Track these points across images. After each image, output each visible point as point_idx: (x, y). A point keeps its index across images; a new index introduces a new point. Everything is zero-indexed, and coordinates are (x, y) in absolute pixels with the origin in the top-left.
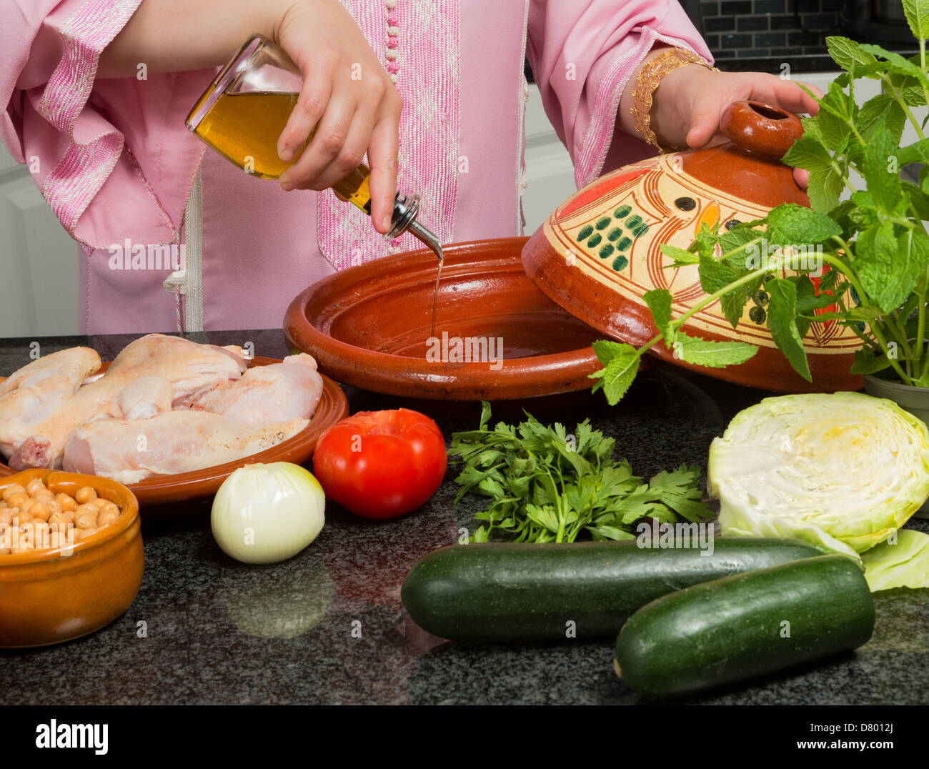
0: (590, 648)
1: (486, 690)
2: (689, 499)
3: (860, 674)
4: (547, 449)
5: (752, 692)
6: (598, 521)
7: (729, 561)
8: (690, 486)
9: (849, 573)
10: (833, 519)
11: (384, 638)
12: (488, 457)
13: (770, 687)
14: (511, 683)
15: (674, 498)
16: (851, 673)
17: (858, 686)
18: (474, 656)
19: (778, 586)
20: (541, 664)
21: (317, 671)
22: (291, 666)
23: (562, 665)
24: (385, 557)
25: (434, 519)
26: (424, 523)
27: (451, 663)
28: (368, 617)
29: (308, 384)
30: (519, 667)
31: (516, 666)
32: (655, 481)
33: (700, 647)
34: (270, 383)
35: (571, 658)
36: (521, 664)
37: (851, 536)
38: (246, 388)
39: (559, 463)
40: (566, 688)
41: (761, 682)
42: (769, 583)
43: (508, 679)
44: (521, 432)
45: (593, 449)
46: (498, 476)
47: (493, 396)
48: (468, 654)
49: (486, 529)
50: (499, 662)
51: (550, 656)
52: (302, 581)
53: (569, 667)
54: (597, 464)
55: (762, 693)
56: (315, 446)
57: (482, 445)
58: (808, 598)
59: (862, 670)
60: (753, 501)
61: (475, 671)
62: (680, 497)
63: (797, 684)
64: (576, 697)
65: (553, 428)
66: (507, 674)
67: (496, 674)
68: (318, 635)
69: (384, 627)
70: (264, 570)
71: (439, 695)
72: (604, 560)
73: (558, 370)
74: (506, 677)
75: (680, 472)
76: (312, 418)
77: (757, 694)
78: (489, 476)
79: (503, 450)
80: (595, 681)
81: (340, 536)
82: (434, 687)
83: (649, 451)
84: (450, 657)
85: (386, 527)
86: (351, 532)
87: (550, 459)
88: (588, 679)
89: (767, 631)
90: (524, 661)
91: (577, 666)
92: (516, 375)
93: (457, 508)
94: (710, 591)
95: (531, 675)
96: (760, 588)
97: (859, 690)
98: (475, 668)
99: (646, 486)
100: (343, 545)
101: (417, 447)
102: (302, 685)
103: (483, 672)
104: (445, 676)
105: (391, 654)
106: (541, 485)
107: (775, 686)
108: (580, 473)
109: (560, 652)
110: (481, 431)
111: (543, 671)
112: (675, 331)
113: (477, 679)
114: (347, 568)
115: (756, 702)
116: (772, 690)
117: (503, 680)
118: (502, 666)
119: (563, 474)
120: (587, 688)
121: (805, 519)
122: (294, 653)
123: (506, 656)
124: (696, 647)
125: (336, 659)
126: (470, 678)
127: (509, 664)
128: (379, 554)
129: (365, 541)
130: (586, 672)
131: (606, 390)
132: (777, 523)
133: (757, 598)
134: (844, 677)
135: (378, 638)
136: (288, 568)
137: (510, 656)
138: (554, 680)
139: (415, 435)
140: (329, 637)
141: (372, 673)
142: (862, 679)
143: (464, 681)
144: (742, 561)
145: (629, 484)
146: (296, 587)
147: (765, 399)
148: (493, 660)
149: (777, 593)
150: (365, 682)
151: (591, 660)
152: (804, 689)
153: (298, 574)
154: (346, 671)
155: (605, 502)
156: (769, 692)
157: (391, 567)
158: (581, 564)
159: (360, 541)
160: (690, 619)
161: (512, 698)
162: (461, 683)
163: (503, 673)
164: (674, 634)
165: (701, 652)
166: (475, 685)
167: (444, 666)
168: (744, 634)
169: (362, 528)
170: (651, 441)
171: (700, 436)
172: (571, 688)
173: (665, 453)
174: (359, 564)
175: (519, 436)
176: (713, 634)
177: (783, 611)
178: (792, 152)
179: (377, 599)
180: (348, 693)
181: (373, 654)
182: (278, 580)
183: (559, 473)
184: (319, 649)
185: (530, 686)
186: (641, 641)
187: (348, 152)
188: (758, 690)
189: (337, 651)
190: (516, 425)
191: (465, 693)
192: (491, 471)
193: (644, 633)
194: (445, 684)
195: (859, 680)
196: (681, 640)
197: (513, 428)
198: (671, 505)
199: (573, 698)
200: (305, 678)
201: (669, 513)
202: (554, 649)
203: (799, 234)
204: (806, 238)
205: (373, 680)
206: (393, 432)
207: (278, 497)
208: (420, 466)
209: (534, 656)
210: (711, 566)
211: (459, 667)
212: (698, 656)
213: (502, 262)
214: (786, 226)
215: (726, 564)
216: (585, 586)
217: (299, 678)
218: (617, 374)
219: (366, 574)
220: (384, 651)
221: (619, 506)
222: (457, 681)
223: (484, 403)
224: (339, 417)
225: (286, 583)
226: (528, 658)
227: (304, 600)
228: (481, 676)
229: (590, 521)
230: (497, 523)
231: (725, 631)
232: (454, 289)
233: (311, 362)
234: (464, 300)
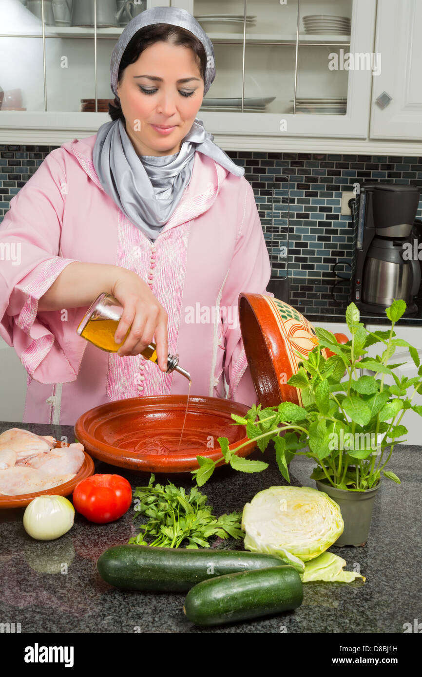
0: (178, 596)
1: (128, 613)
2: (235, 528)
3: (294, 622)
4: (174, 500)
5: (245, 626)
6: (193, 535)
7: (242, 563)
8: (236, 522)
9: (293, 575)
10: (293, 546)
11: (88, 583)
12: (151, 499)
13: (253, 624)
14: (139, 611)
15: (228, 527)
16: (291, 620)
17: (292, 628)
18: (126, 596)
19: (261, 579)
20: (154, 602)
21: (56, 596)
22: (44, 592)
23: (164, 604)
24: (98, 542)
25: (123, 526)
26: (118, 527)
27: (115, 598)
28: (84, 571)
29: (77, 458)
30: (145, 603)
31: (143, 602)
32: (221, 518)
33: (221, 605)
34: (61, 457)
35: (168, 601)
36: (145, 601)
37: (301, 555)
38: (49, 458)
39: (179, 507)
40: (163, 616)
41: (249, 622)
42: (256, 577)
43: (138, 608)
44: (166, 490)
45: (196, 501)
46: (154, 508)
47: (157, 471)
48: (123, 594)
49: (143, 534)
50: (136, 600)
51: (159, 599)
52: (59, 550)
53: (166, 605)
54: (197, 508)
55: (249, 627)
56: (74, 488)
57: (149, 493)
58: (273, 586)
59: (295, 620)
60: (259, 534)
61: (125, 603)
62: (231, 527)
63: (265, 624)
64: (166, 621)
65: (180, 490)
66: (139, 606)
67: (133, 606)
68: (60, 578)
69: (89, 577)
70: (44, 543)
71: (106, 614)
72: (187, 558)
73: (187, 462)
74: (138, 607)
75: (233, 515)
76: (77, 473)
77: (246, 627)
78: (150, 508)
79: (158, 496)
80: (177, 614)
81: (81, 529)
82: (105, 609)
83: (224, 501)
84: (115, 595)
85: (101, 528)
86: (85, 528)
87: (174, 505)
88: (173, 612)
89: (252, 600)
90: (148, 600)
91: (171, 605)
92: (168, 462)
93: (134, 521)
94: (229, 579)
95: (149, 607)
96: (252, 579)
97: (292, 630)
98: (125, 602)
99: (216, 520)
100: (81, 535)
101: (118, 493)
102: (47, 602)
103: (128, 604)
104: (111, 604)
105: (89, 591)
106: (170, 517)
107: (255, 624)
108: (187, 512)
109: (164, 597)
110: (149, 487)
111: (155, 606)
112: (231, 455)
113: (125, 607)
114: (80, 546)
115: (245, 632)
116: (254, 626)
117: (136, 609)
118: (137, 602)
119: (180, 512)
120: (172, 617)
121: (280, 545)
122: (47, 586)
123: (140, 597)
124: (219, 605)
125: (65, 591)
126: (122, 606)
127: (141, 601)
128: (95, 540)
129: (91, 533)
130: (173, 608)
131: (197, 479)
132: (268, 546)
133: (249, 584)
134: (287, 623)
135: (86, 582)
136: (54, 543)
137: (142, 597)
138: (159, 611)
139: (118, 488)
140: (64, 580)
141: (79, 599)
142: (295, 625)
143: (119, 608)
144: (248, 563)
145: (209, 519)
146: (56, 553)
147: (271, 487)
148: (134, 599)
149: (259, 582)
150: (75, 604)
151: (177, 603)
152: (268, 627)
153: (58, 547)
154: (68, 598)
155: (196, 527)
156: (252, 627)
157: (99, 547)
158: (176, 559)
159: (89, 533)
160: (218, 592)
161: (138, 618)
162: (117, 609)
163: (137, 605)
164: (210, 598)
165: (222, 607)
166: (123, 610)
167: (112, 599)
168: (242, 600)
169: (91, 527)
170: (226, 496)
171: (248, 496)
172: (165, 616)
173: (230, 503)
174: (86, 544)
175: (165, 492)
176: (228, 600)
177: (261, 591)
178: (291, 380)
179: (89, 563)
180: (67, 609)
181: (82, 590)
182: (49, 549)
183: (178, 512)
184: (59, 585)
185: (147, 613)
186: (196, 600)
187: (145, 337)
188: (247, 625)
189: (66, 587)
190: (165, 486)
191: (118, 613)
192: (151, 505)
193: (197, 596)
194: (110, 608)
195: (293, 625)
196: (213, 601)
197: (163, 487)
198: (227, 531)
199: (165, 621)
200: (50, 599)
201: (226, 534)
202: (162, 596)
203: (291, 416)
204: (294, 418)
205: (79, 603)
206: (109, 485)
207: (53, 512)
208: (118, 502)
209: (152, 598)
210: (234, 565)
211: (118, 600)
212: (220, 609)
213: (176, 405)
214: (286, 412)
215: (241, 565)
216: (177, 569)
217: (47, 598)
218: (203, 472)
219: (88, 550)
220: (87, 589)
221: (203, 529)
222: (116, 607)
223: (152, 474)
224: (88, 475)
225: (52, 551)
226: (149, 599)
227: (58, 560)
228: (127, 606)
229: (188, 535)
230: (149, 531)
231: (233, 598)
232: (154, 416)
233: (81, 447)
234: (157, 421)
